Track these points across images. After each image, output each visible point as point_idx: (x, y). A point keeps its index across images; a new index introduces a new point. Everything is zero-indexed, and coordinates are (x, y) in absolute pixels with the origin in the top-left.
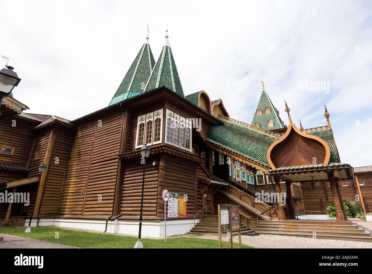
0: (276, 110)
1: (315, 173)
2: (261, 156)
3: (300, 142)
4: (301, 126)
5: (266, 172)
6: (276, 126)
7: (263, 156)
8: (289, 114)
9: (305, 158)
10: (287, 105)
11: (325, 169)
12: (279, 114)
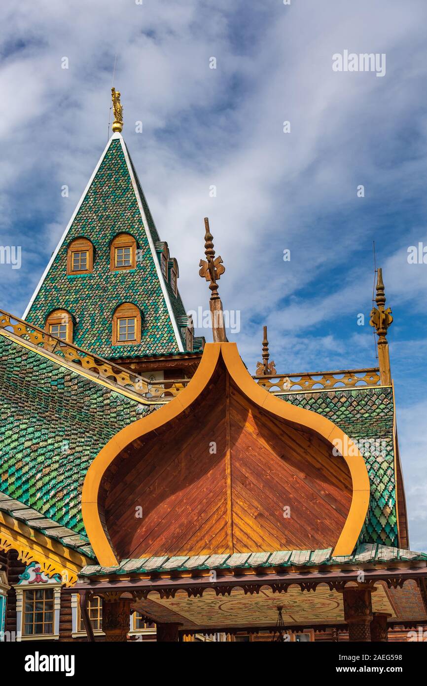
0: (163, 251)
1: (294, 590)
2: (52, 493)
3: (250, 434)
4: (266, 356)
5: (68, 575)
6: (153, 336)
7: (61, 495)
8: (214, 288)
9: (261, 515)
10: (213, 242)
11: (337, 573)
12: (176, 275)
